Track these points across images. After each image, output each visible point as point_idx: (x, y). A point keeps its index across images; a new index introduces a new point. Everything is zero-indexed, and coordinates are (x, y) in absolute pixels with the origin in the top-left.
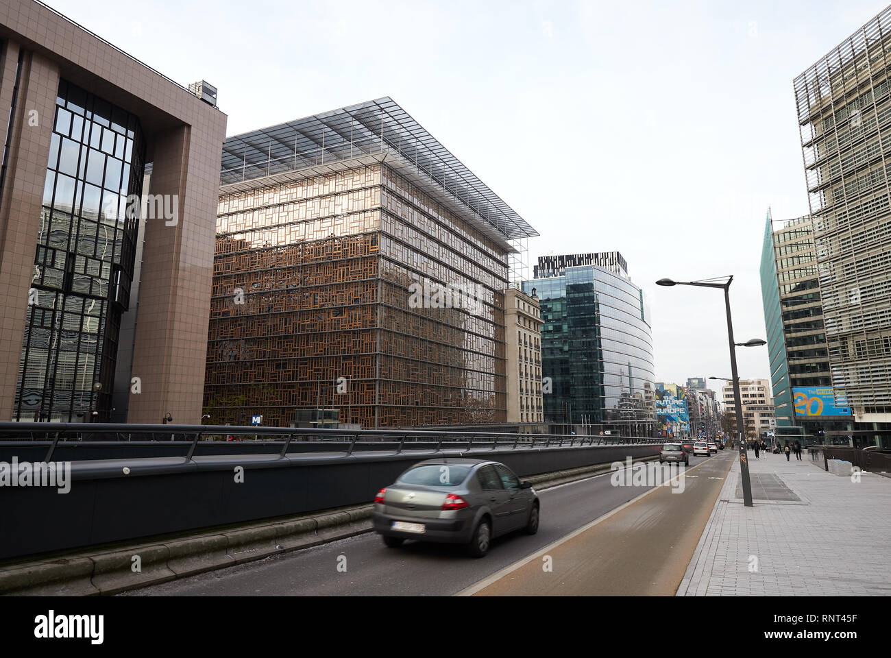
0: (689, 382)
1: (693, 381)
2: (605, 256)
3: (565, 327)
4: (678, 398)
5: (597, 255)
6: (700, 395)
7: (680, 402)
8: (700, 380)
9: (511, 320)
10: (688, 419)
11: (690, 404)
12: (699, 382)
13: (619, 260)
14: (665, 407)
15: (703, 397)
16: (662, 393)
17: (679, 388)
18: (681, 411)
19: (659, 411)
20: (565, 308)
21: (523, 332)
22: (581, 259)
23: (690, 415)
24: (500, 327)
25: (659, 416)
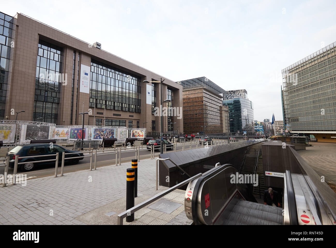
0: (265, 120)
1: (266, 120)
2: (241, 90)
3: (233, 111)
4: (261, 125)
5: (239, 90)
6: (267, 124)
7: (261, 126)
8: (268, 120)
9: (223, 112)
10: (263, 130)
11: (264, 127)
12: (267, 120)
13: (245, 91)
14: (257, 128)
15: (268, 124)
16: (256, 124)
17: (261, 123)
18: (262, 128)
19: (255, 129)
20: (233, 107)
21: (226, 114)
22: (235, 91)
23: (264, 129)
24: (221, 114)
25: (255, 130)
